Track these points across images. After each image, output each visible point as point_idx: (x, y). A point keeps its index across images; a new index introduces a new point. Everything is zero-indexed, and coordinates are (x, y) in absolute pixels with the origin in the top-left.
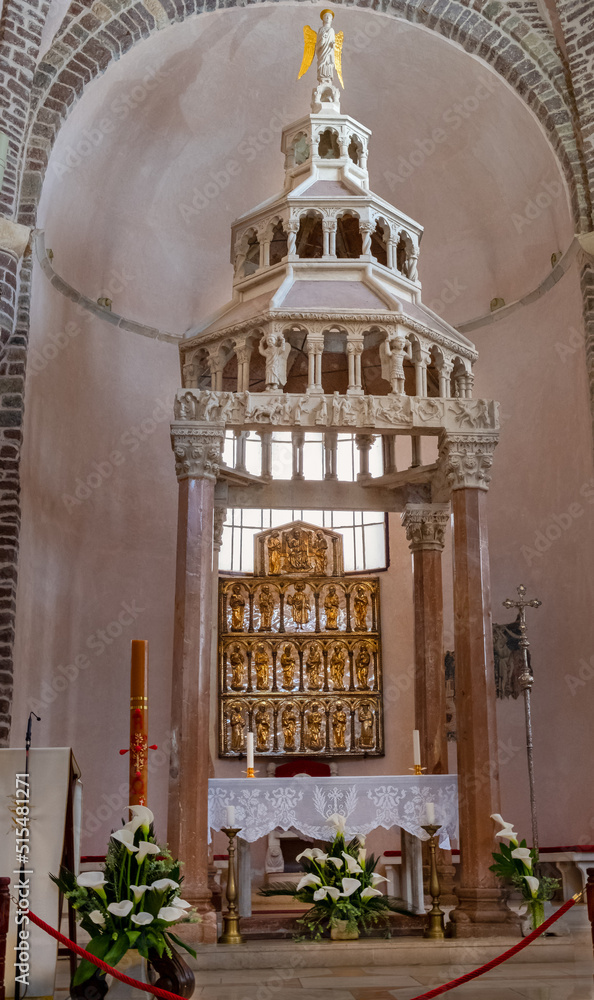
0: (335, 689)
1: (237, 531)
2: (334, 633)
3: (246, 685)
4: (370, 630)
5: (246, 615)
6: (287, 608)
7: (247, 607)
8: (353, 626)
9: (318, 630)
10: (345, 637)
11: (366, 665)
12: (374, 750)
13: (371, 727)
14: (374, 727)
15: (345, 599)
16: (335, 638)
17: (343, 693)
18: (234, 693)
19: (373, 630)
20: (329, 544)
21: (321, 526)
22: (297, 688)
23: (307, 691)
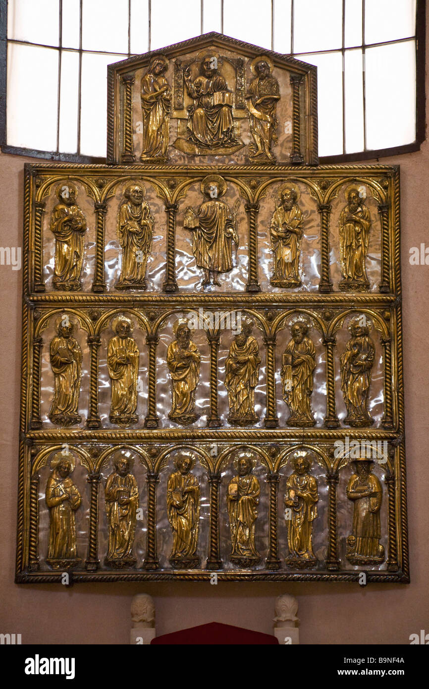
0: (289, 424)
1: (71, 58)
2: (294, 294)
3: (85, 413)
4: (375, 287)
5: (89, 252)
6: (183, 238)
7: (91, 234)
8: (336, 279)
9: (253, 287)
10: (317, 305)
11: (367, 369)
12: (381, 567)
13: (375, 513)
14: (384, 515)
15: (317, 218)
16: (295, 307)
17: (309, 432)
18: (60, 431)
19: (383, 289)
20: (285, 91)
21: (269, 48)
22: (204, 418)
23: (227, 428)
